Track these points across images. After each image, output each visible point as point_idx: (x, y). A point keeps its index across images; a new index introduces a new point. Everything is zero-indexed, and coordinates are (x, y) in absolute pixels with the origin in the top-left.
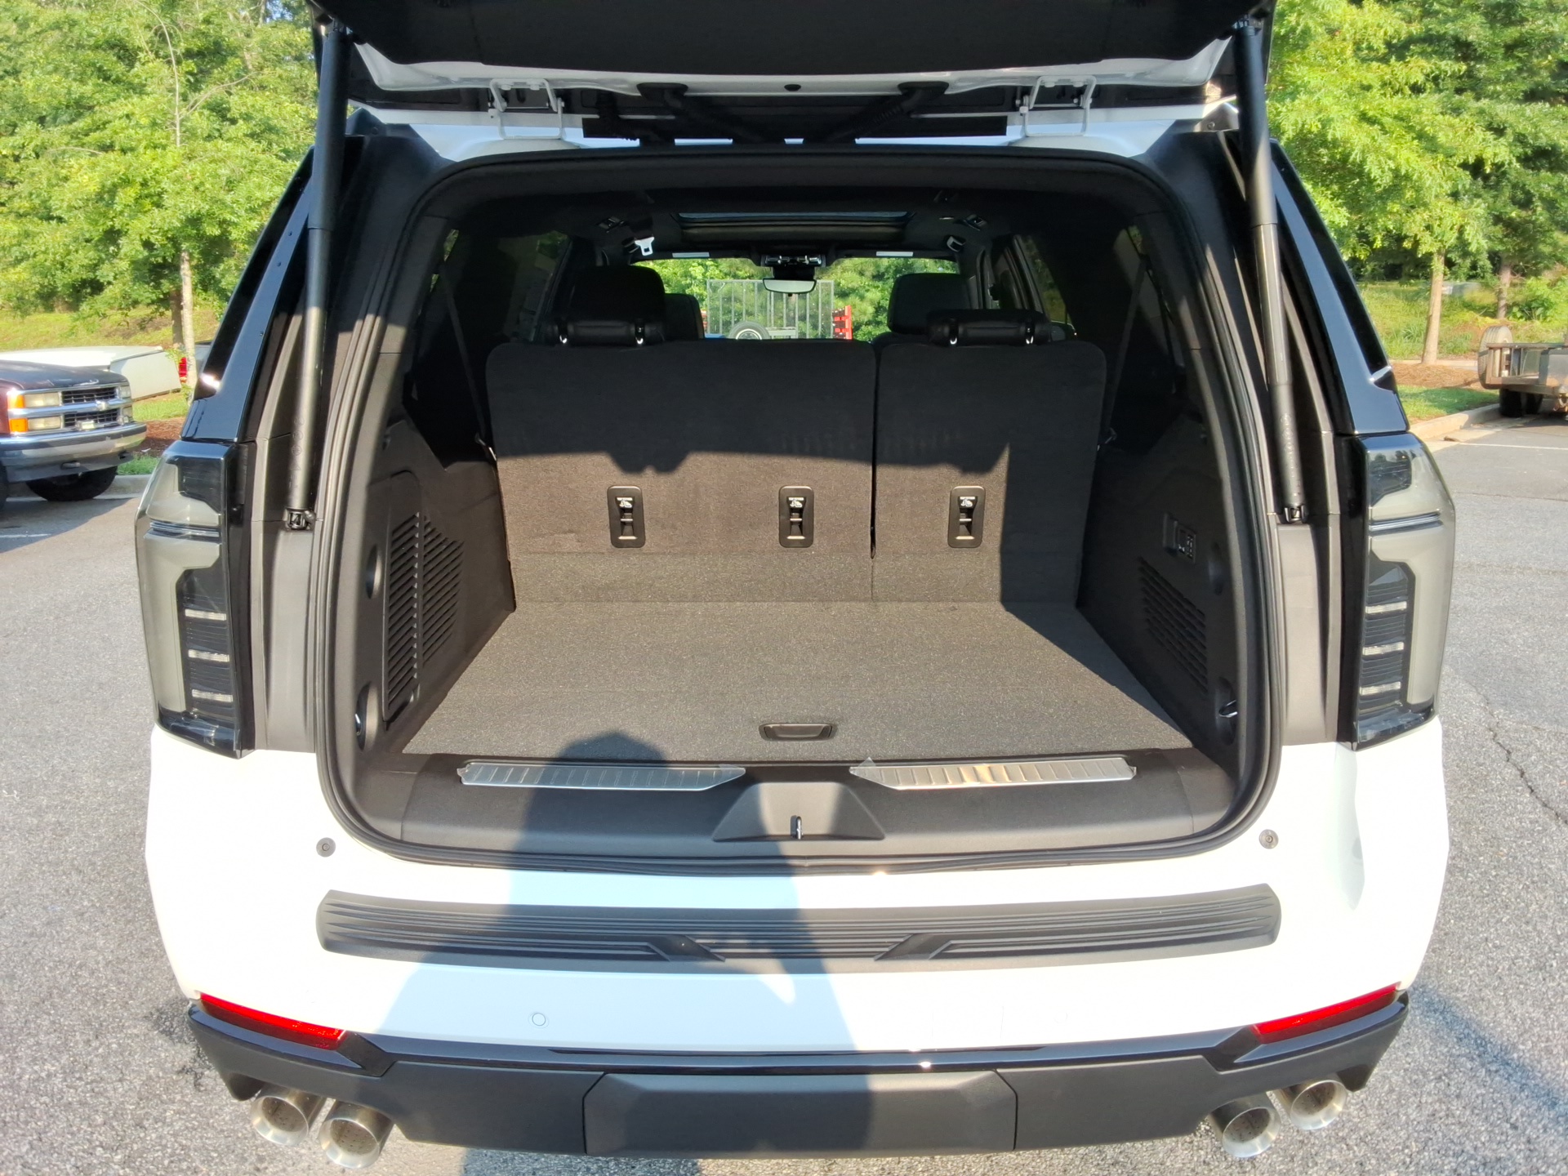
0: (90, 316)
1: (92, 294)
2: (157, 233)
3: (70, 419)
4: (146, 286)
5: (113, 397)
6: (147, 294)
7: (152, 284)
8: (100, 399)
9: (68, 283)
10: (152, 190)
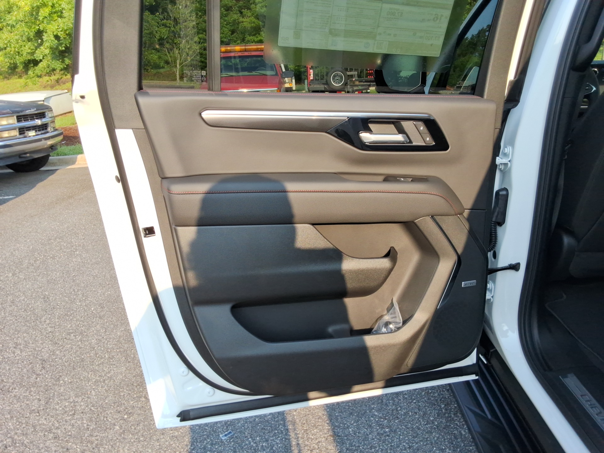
0: (33, 77)
1: (33, 67)
2: (62, 31)
3: (22, 131)
4: (58, 62)
5: (44, 117)
6: (58, 65)
7: (61, 60)
8: (37, 119)
9: (22, 62)
10: (57, 9)
